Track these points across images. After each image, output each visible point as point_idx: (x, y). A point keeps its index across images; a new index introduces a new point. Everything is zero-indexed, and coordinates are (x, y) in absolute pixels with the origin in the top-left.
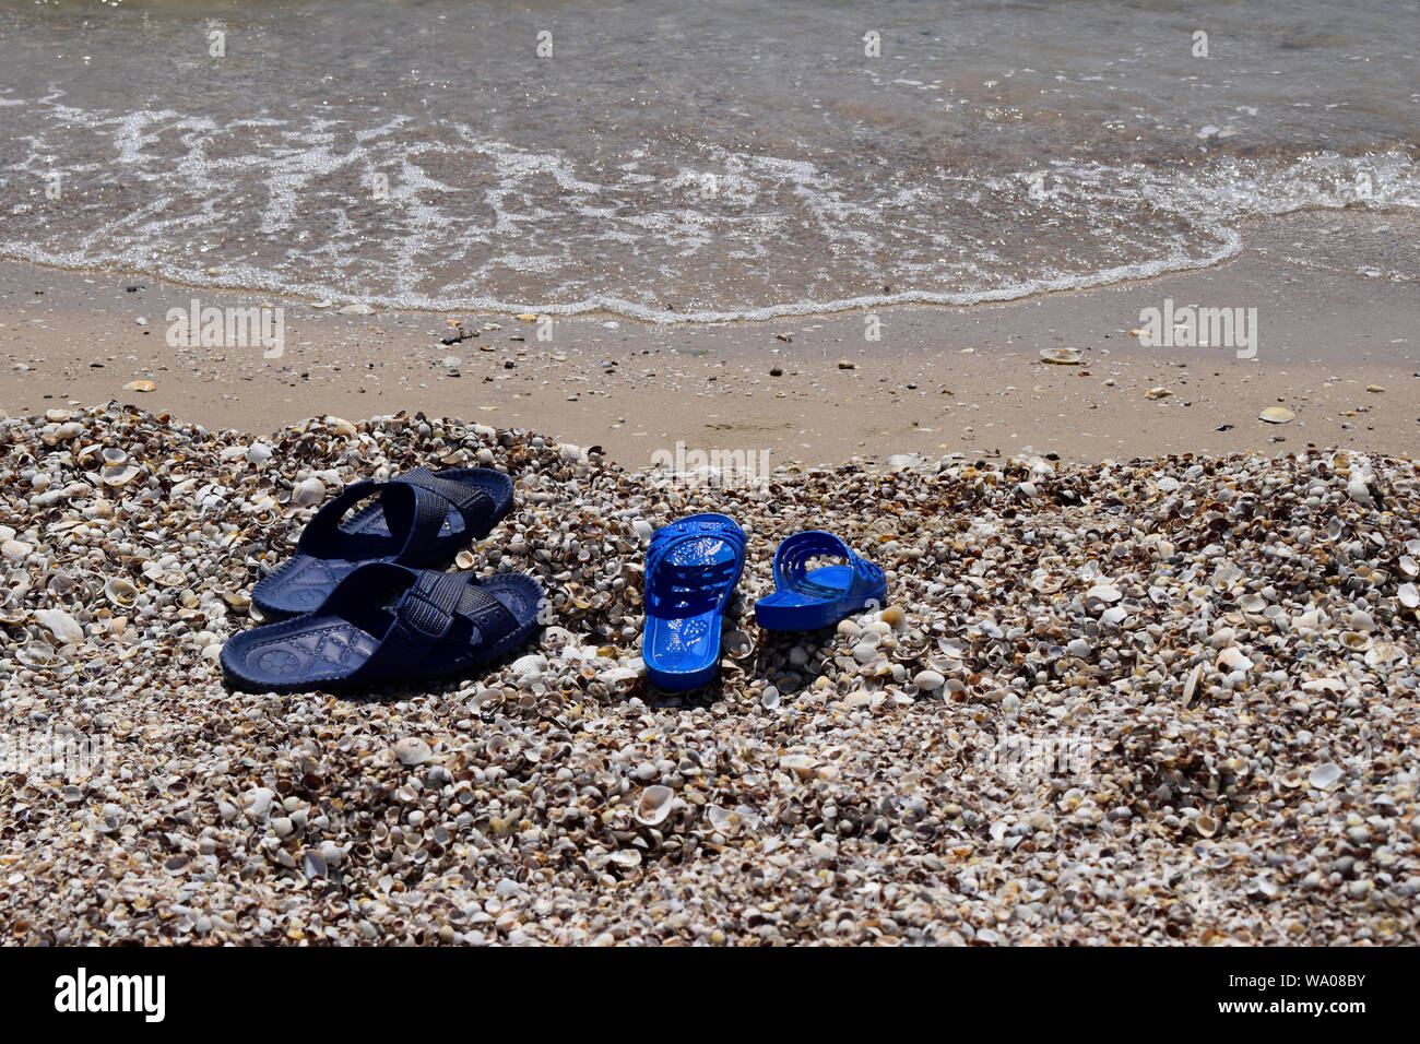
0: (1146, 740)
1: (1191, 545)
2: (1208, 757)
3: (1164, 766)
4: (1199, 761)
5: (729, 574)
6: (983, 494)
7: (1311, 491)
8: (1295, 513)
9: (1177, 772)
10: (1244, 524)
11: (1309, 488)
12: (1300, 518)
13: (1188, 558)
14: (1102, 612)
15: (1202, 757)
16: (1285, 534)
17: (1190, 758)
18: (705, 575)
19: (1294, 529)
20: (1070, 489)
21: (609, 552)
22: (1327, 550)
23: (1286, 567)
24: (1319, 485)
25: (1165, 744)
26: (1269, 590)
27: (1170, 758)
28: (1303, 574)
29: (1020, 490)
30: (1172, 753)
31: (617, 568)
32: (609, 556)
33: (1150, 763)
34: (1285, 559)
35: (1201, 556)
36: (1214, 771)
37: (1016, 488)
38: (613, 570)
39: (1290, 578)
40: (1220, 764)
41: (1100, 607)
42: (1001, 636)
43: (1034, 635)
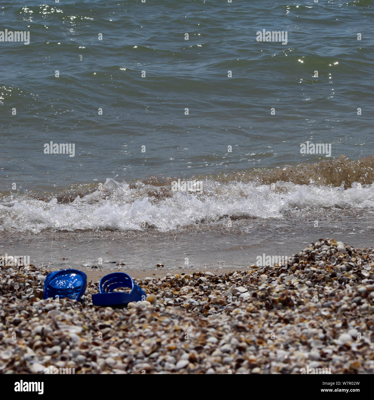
0: (266, 293)
1: (275, 275)
2: (293, 298)
3: (274, 301)
4: (289, 300)
5: (79, 291)
6: (185, 282)
7: (322, 250)
8: (317, 257)
9: (280, 304)
10: (296, 264)
11: (321, 249)
12: (319, 258)
13: (273, 279)
14: (240, 295)
15: (290, 298)
16: (314, 264)
17: (285, 297)
18: (69, 291)
19: (317, 262)
20: (221, 279)
21: (28, 286)
22: (332, 268)
23: (315, 274)
24: (325, 247)
25: (274, 293)
26: (309, 282)
27: (276, 298)
28: (322, 276)
29: (200, 280)
30: (277, 296)
31: (31, 291)
32: (27, 287)
33: (268, 299)
34: (314, 271)
35: (279, 278)
36: (295, 303)
37: (199, 279)
38: (29, 292)
39: (317, 278)
40: (298, 300)
41: (238, 293)
42: (198, 304)
43: (212, 303)
